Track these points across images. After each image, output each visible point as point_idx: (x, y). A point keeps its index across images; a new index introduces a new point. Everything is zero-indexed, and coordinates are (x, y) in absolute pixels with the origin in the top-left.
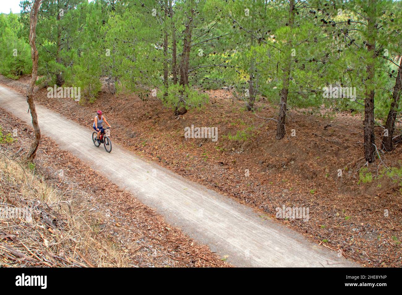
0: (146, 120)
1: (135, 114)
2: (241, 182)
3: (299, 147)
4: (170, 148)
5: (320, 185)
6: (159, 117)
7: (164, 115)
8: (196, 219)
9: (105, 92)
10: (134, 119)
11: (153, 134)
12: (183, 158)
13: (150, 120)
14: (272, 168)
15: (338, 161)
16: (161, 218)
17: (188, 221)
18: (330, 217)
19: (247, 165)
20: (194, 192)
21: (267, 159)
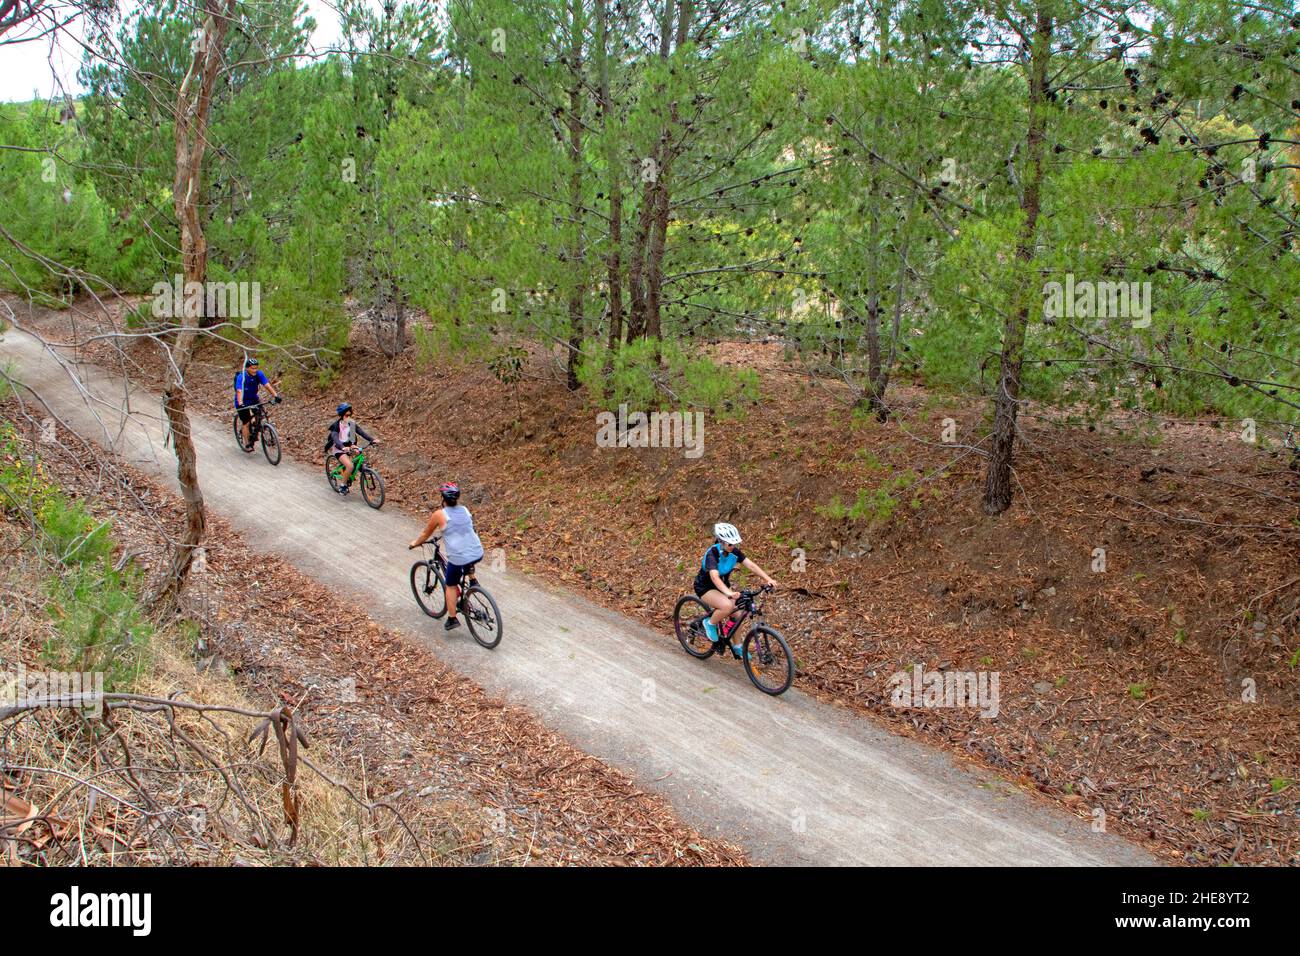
0: (517, 444)
1: (476, 422)
2: (884, 657)
3: (1067, 542)
4: (614, 538)
5: (1159, 669)
6: (561, 435)
7: (579, 429)
8: (780, 806)
9: (363, 352)
10: (475, 438)
11: (546, 492)
12: (665, 573)
13: (532, 446)
14: (982, 608)
15: (1212, 590)
16: (660, 806)
17: (756, 814)
18: (1217, 782)
19: (891, 600)
20: (739, 699)
21: (959, 580)
